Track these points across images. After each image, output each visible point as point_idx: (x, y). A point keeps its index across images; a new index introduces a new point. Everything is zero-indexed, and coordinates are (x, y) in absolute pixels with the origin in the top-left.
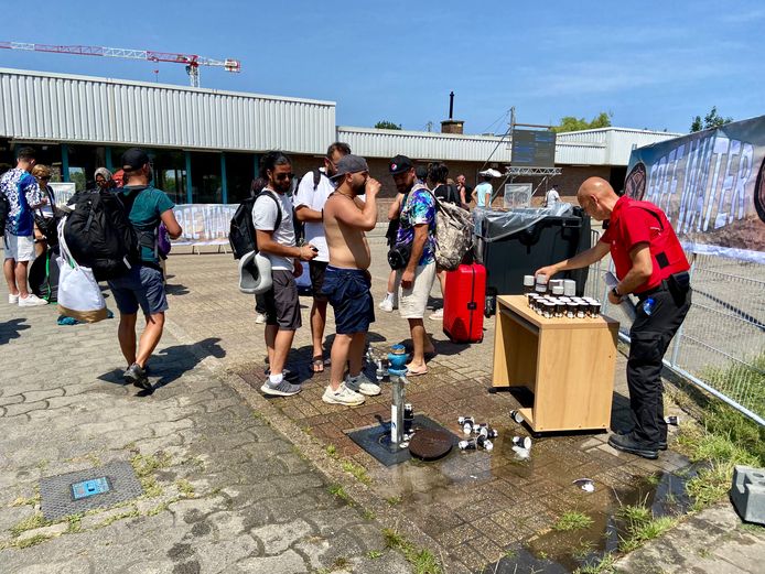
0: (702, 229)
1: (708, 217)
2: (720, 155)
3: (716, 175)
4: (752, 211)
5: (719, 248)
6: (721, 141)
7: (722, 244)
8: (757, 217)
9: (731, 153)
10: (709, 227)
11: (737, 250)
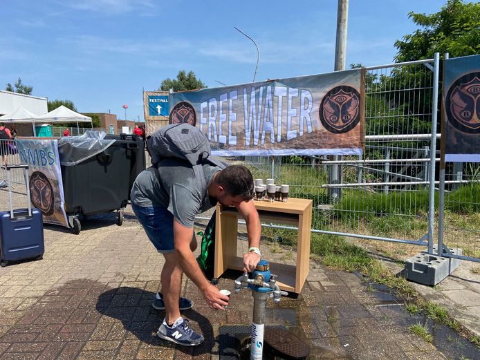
0: (276, 141)
1: (279, 133)
2: (280, 97)
3: (280, 109)
4: (320, 127)
5: (294, 150)
6: (280, 90)
7: (296, 148)
8: (326, 130)
9: (290, 96)
10: (282, 139)
11: (313, 150)
